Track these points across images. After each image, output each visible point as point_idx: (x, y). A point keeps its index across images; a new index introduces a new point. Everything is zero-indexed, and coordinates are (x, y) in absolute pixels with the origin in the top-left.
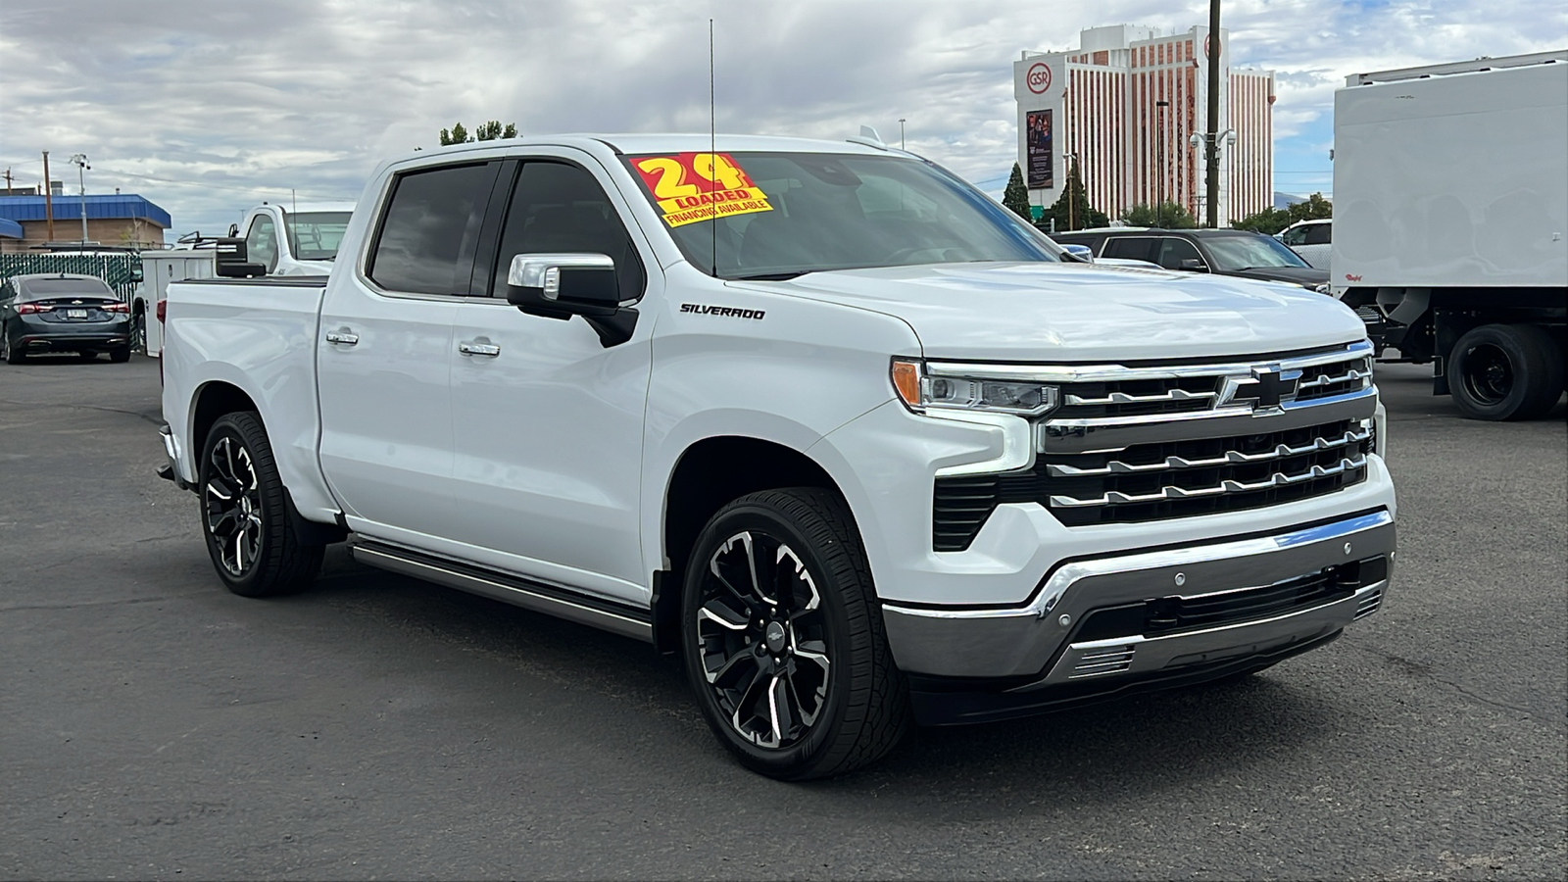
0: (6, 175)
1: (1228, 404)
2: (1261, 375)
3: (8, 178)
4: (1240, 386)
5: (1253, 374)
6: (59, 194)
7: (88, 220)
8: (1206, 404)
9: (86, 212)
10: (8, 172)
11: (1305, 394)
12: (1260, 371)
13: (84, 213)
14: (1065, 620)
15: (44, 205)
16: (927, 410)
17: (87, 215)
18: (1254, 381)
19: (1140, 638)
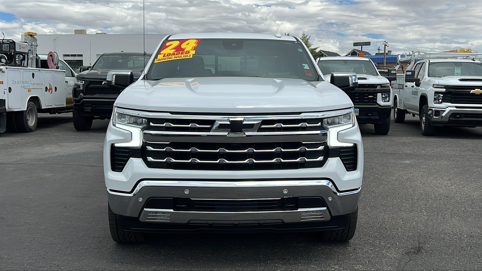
0: (378, 49)
1: (216, 130)
2: (231, 121)
3: (379, 50)
4: (220, 124)
5: (228, 120)
6: (390, 55)
7: (386, 63)
8: (208, 130)
9: (386, 60)
10: (379, 48)
11: (261, 130)
12: (231, 119)
13: (385, 61)
14: (141, 200)
15: (383, 58)
16: (116, 124)
17: (386, 61)
18: (229, 123)
19: (172, 211)
